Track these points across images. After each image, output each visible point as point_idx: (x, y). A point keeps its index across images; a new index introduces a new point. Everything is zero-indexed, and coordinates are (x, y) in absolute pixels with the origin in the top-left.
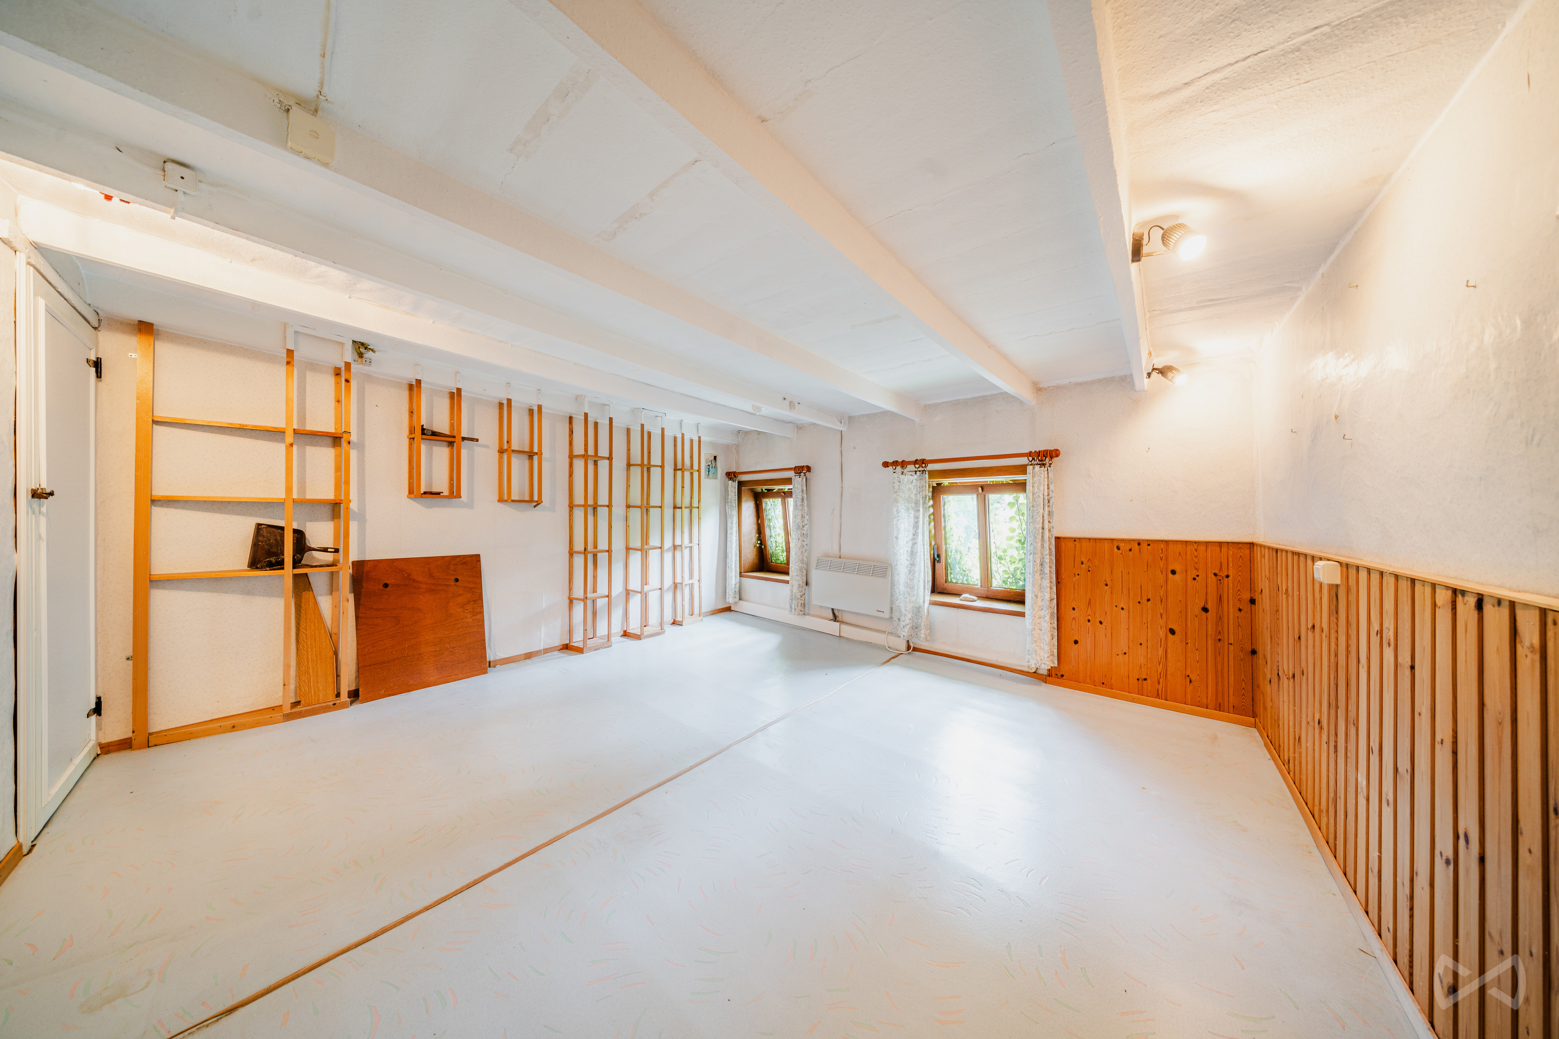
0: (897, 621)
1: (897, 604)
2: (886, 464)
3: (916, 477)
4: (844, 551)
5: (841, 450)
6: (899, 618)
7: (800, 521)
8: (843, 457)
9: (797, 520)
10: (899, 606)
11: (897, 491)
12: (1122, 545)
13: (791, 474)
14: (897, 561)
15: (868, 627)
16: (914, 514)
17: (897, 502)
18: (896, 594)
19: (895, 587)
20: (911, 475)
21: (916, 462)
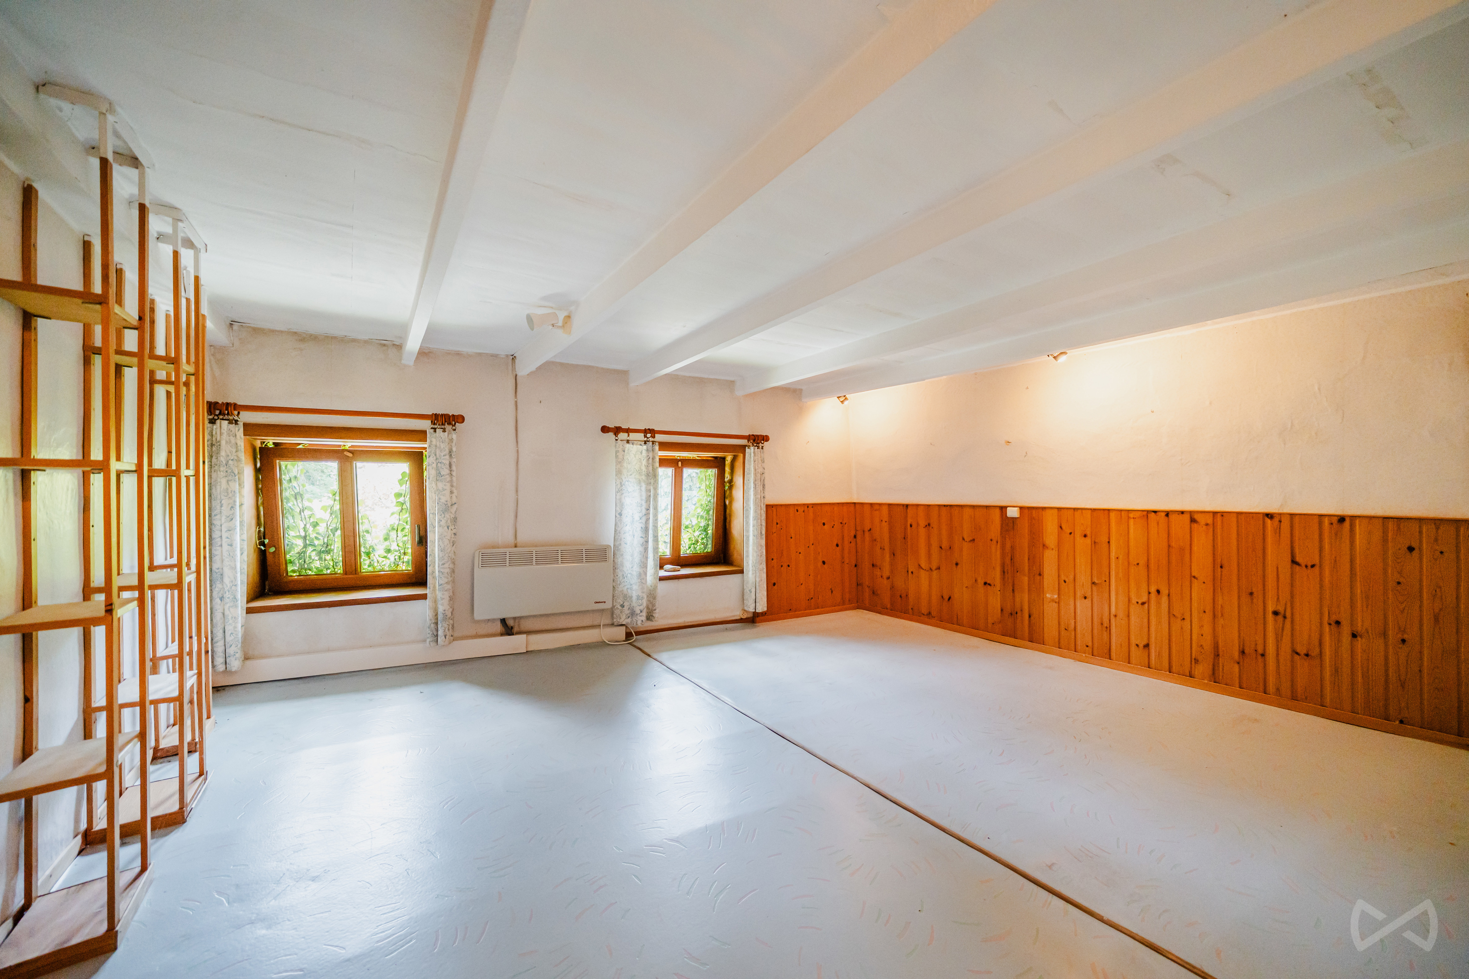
0: (620, 608)
1: (620, 589)
2: (605, 429)
3: (645, 447)
4: (522, 538)
5: (516, 402)
6: (622, 605)
7: (449, 499)
8: (519, 411)
9: (442, 497)
10: (623, 590)
11: (621, 462)
12: (799, 508)
13: (425, 425)
14: (621, 540)
15: (565, 627)
16: (646, 487)
17: (621, 474)
18: (619, 577)
19: (618, 570)
20: (641, 445)
21: (645, 432)
